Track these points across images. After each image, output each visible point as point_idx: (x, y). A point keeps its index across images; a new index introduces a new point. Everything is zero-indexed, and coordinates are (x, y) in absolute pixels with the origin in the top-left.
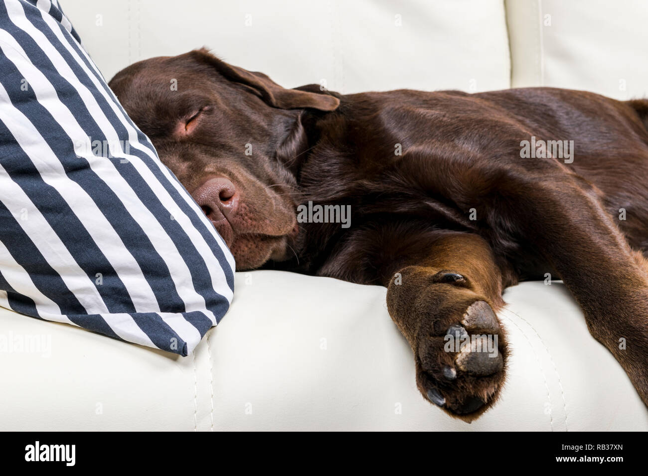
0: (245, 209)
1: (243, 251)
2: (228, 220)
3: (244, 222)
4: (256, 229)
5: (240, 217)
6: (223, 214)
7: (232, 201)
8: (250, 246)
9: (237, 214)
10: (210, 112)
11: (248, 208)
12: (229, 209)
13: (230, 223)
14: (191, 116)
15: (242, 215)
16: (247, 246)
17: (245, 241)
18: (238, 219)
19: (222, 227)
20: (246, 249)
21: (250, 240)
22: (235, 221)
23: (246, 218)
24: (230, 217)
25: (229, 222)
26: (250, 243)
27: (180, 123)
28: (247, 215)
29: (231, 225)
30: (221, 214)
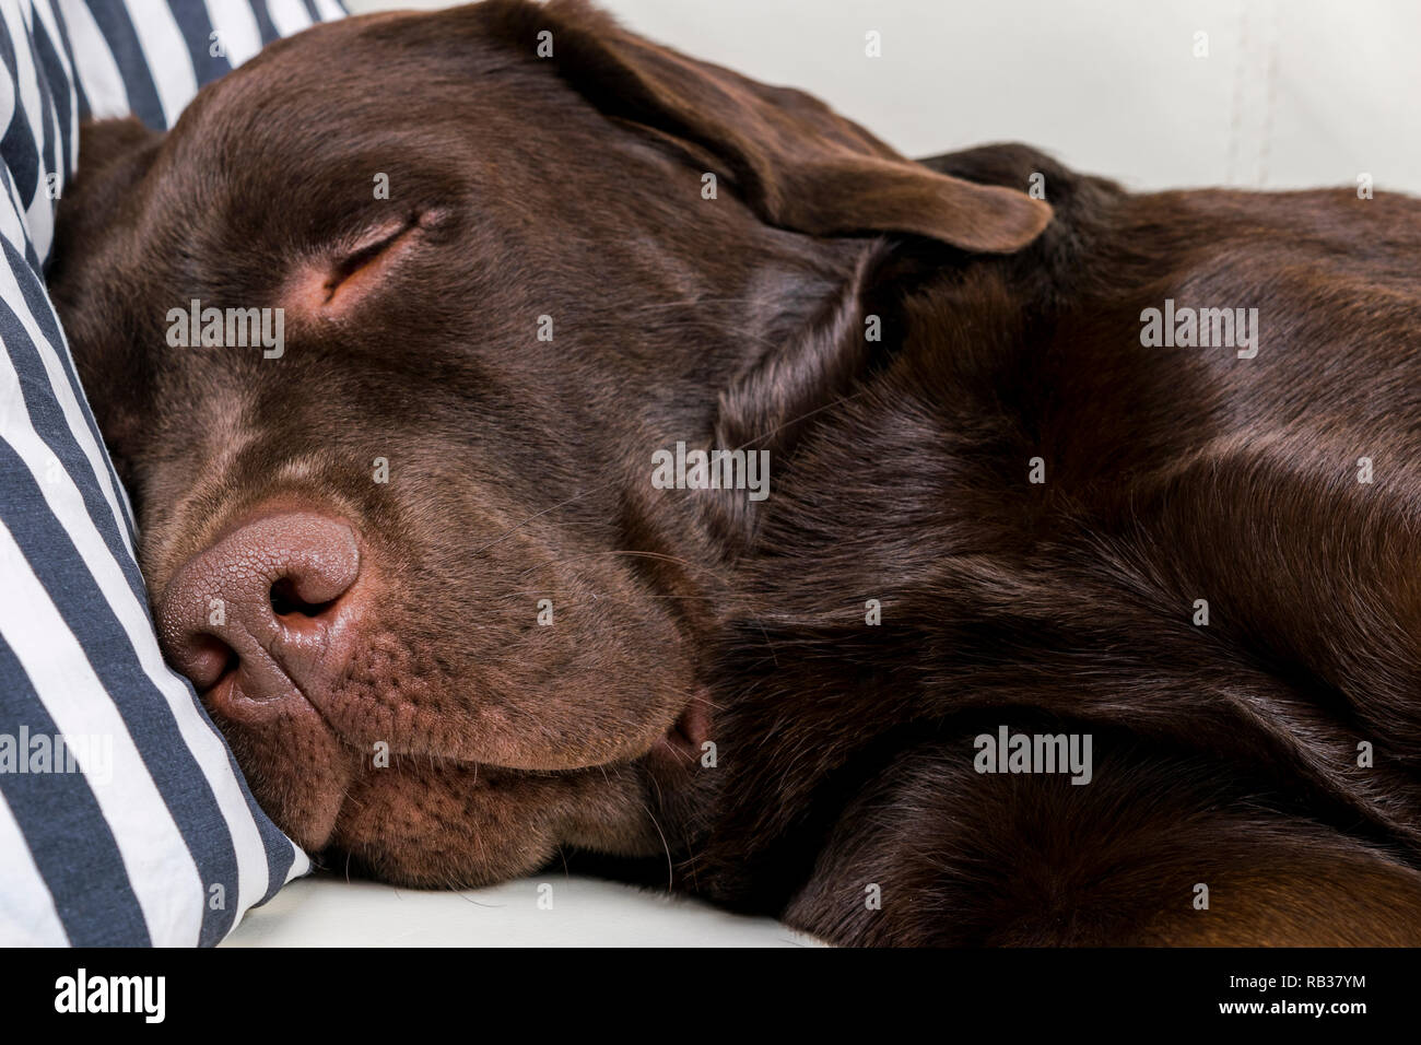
0: (393, 656)
1: (408, 825)
2: (308, 698)
3: (384, 711)
4: (437, 741)
5: (366, 688)
6: (288, 673)
7: (331, 622)
8: (433, 807)
9: (349, 678)
10: (449, 232)
11: (404, 654)
12: (313, 657)
13: (318, 710)
14: (360, 245)
15: (372, 683)
16: (419, 806)
17: (411, 788)
18: (350, 696)
19: (286, 725)
20: (416, 817)
21: (433, 783)
22: (341, 707)
23: (391, 694)
24: (318, 687)
25: (312, 704)
26: (432, 796)
27: (307, 270)
28: (395, 683)
29: (327, 722)
30: (279, 673)
